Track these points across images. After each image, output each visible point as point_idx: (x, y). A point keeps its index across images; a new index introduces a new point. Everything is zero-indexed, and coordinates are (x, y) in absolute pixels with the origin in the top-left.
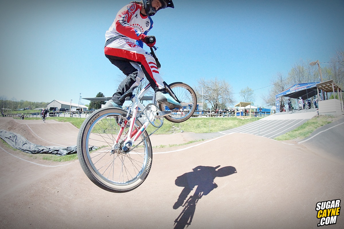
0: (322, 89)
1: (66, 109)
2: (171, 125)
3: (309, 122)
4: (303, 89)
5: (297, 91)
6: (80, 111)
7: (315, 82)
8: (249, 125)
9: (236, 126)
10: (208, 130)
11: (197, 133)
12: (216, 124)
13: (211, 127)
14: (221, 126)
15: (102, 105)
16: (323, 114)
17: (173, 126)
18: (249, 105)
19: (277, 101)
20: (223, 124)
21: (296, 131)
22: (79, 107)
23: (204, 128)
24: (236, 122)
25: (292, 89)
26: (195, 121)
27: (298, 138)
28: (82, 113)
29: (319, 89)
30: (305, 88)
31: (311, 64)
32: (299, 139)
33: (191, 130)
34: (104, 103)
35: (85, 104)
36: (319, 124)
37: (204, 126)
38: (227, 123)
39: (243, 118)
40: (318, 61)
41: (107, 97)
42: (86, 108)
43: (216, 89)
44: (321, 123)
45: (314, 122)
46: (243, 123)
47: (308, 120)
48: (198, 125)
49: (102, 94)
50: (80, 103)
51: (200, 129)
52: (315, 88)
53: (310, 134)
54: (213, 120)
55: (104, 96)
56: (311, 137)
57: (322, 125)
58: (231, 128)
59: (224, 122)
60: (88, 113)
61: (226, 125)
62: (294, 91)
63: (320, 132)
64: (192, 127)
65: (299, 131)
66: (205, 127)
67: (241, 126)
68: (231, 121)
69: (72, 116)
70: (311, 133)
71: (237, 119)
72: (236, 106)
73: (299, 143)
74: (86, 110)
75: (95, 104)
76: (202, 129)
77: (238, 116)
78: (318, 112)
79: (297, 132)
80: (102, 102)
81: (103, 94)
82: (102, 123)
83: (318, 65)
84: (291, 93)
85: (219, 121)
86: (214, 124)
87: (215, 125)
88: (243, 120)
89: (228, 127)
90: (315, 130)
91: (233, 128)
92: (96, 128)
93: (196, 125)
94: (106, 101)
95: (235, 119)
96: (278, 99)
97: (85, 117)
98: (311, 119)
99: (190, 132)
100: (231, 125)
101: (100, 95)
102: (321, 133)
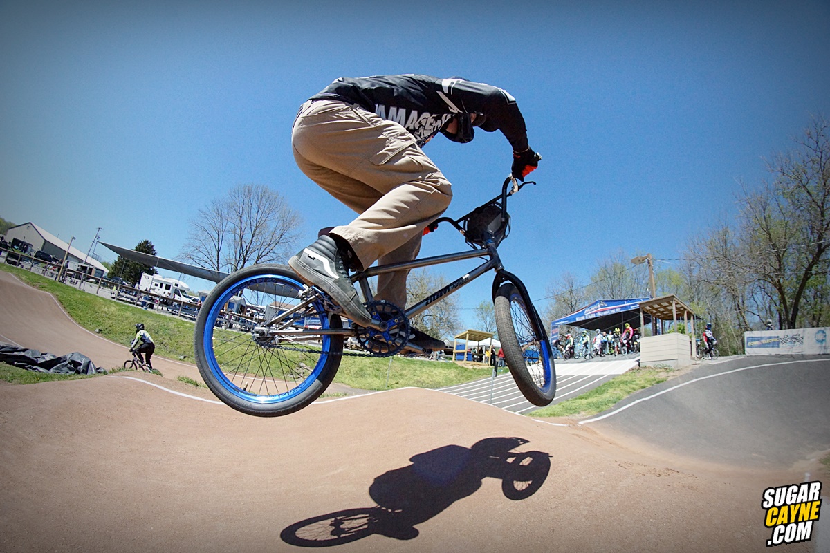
0: (652, 312)
1: (52, 256)
2: (297, 359)
3: (617, 380)
4: (613, 312)
5: (599, 314)
6: (85, 272)
7: (640, 298)
8: (483, 382)
9: (450, 382)
10: (382, 383)
11: (356, 388)
12: (404, 372)
13: (391, 378)
14: (416, 378)
15: (144, 274)
16: (648, 365)
17: (302, 364)
18: (490, 339)
19: (553, 335)
20: (420, 375)
21: (583, 398)
22: (86, 263)
23: (375, 379)
24: (452, 374)
25: (589, 310)
26: (356, 360)
27: (583, 413)
28: (91, 280)
29: (644, 313)
30: (618, 311)
31: (633, 261)
32: (584, 415)
33: (343, 380)
34: (151, 272)
35: (104, 260)
36: (637, 385)
37: (374, 373)
38: (430, 373)
39: (470, 365)
40: (651, 257)
41: (159, 257)
42: (103, 271)
43: (419, 292)
44: (642, 383)
45: (627, 381)
46: (468, 378)
47: (613, 377)
48: (361, 370)
49: (152, 247)
50: (91, 253)
51: (363, 379)
52: (638, 310)
53: (611, 405)
54: (397, 363)
55: (156, 252)
56: (614, 410)
57: (643, 388)
58: (437, 385)
59: (424, 370)
60: (104, 285)
61: (428, 378)
62: (593, 316)
63: (637, 402)
64: (346, 372)
65: (590, 400)
66: (376, 377)
67: (463, 383)
68: (440, 370)
69: (64, 280)
70: (615, 402)
71: (457, 368)
72: (458, 338)
73: (581, 423)
74: (102, 275)
75: (126, 265)
76: (369, 380)
77: (460, 362)
78: (638, 361)
79: (584, 401)
80: (145, 266)
81: (154, 248)
82: (132, 319)
83: (649, 263)
84: (587, 318)
85: (412, 366)
86: (400, 373)
87: (401, 375)
88: (470, 371)
89: (430, 383)
90: (626, 396)
91: (442, 387)
92: (116, 327)
93: (357, 369)
94: (155, 268)
95: (451, 366)
96: (558, 330)
97: (95, 293)
98: (623, 375)
99: (340, 384)
100: (440, 379)
101: (146, 247)
102: (639, 403)
